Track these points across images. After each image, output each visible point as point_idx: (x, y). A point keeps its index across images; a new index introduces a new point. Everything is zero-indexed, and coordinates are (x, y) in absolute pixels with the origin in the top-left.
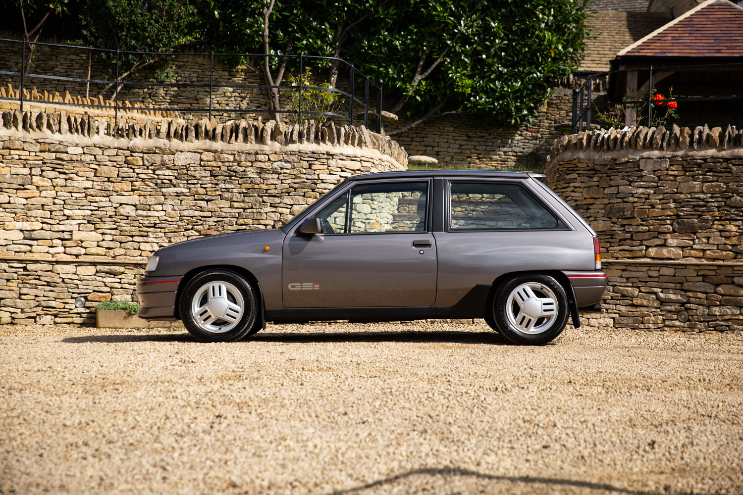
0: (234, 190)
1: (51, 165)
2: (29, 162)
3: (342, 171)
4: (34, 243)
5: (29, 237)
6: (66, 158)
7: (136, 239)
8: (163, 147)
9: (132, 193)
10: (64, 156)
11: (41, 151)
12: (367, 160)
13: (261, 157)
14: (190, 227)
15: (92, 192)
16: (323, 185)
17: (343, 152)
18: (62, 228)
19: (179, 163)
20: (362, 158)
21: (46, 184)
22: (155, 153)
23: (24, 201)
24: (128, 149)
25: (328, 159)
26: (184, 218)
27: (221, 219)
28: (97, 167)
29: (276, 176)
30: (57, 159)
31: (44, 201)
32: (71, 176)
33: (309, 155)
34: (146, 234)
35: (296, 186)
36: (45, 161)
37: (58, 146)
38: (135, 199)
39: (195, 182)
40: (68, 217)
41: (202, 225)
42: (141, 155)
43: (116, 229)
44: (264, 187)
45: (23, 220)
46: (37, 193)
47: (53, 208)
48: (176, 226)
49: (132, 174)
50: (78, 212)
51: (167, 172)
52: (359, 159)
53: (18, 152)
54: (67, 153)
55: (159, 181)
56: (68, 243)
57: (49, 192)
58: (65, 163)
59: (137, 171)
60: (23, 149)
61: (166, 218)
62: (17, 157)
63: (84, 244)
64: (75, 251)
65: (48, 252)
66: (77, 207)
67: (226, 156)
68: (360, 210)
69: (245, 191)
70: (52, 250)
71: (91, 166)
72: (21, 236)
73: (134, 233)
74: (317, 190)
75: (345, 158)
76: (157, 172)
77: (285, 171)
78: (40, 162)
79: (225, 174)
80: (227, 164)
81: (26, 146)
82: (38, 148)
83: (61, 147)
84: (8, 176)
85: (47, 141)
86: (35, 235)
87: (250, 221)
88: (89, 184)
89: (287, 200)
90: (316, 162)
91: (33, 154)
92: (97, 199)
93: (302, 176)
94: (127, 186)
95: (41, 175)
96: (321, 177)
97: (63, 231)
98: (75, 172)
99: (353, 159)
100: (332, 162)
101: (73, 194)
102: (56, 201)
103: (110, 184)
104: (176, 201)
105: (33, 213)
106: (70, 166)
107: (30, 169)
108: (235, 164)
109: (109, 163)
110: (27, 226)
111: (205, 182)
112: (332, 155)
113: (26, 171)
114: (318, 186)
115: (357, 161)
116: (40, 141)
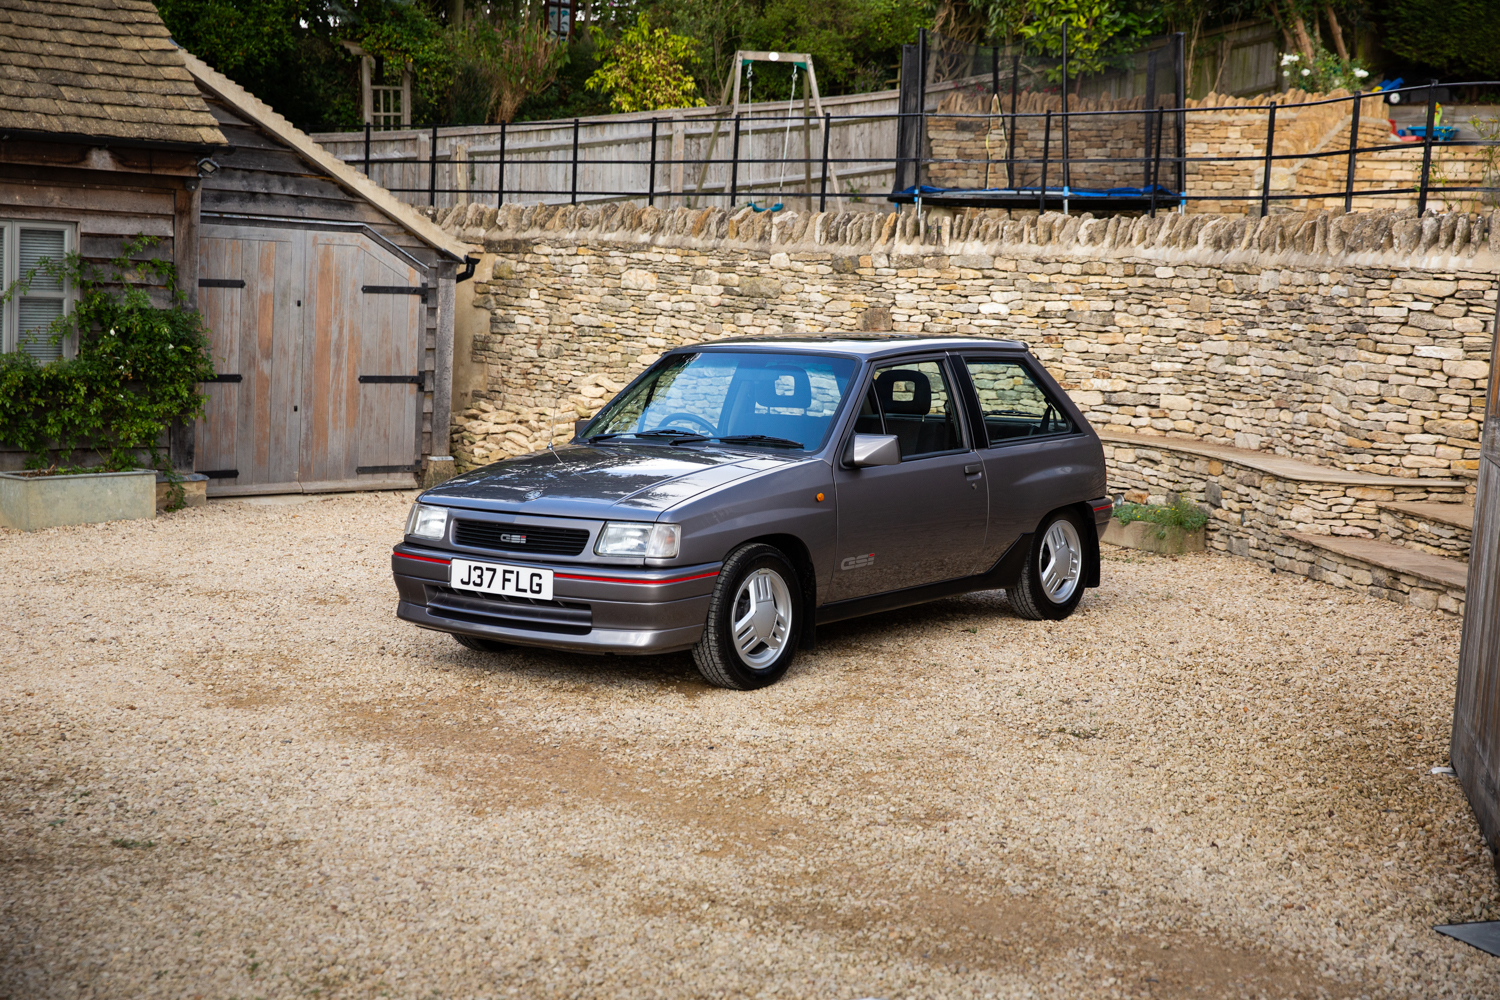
0: (1302, 334)
1: (1136, 296)
2: (1111, 292)
3: (1416, 300)
4: (1114, 409)
5: (1109, 399)
6: (1153, 285)
7: (1224, 410)
8: (1250, 263)
9: (1221, 337)
10: (1149, 281)
11: (1127, 276)
12: (1474, 276)
13: (1324, 278)
14: (1267, 393)
15: (1182, 336)
16: (1379, 327)
17: (1418, 266)
18: (1147, 389)
19: (1262, 289)
20: (1459, 275)
21: (1131, 324)
22: (1244, 273)
23: (1107, 349)
24: (1218, 268)
25: (1391, 279)
26: (1265, 379)
27: (1291, 382)
28: (1188, 296)
29: (1332, 310)
30: (1145, 286)
31: (1128, 349)
32: (1159, 311)
33: (1364, 273)
34: (1230, 402)
35: (1349, 327)
36: (1130, 290)
37: (1142, 267)
38: (1222, 346)
39: (1272, 319)
40: (1158, 374)
41: (1276, 391)
42: (1231, 276)
43: (1204, 393)
44: (1322, 329)
45: (1104, 377)
46: (1119, 337)
47: (1138, 358)
48: (1257, 392)
49: (1221, 308)
50: (1167, 366)
51: (1253, 304)
52: (1451, 277)
53: (1097, 279)
54: (1154, 276)
55: (1245, 318)
56: (1155, 412)
57: (1133, 335)
58: (1153, 292)
59: (1227, 302)
60: (1105, 274)
61: (1249, 377)
62: (1097, 286)
63: (1172, 415)
64: (1159, 424)
65: (1130, 425)
66: (1166, 358)
67: (1297, 275)
68: (1452, 373)
69: (1309, 335)
70: (1136, 422)
71: (1183, 295)
72: (1099, 399)
73: (1221, 401)
74: (1370, 335)
75: (1418, 276)
76: (1246, 304)
77: (1342, 302)
78: (1123, 292)
79: (1296, 306)
80: (1299, 290)
81: (1109, 269)
82: (1120, 271)
83: (1148, 268)
84: (1087, 313)
85: (1130, 260)
86: (1115, 398)
87: (1308, 387)
88: (1179, 323)
89: (1341, 354)
90: (1372, 286)
91: (1117, 280)
92: (1187, 346)
93: (1357, 310)
94: (1215, 327)
95: (1126, 311)
96: (1378, 311)
97: (1151, 394)
98: (1163, 304)
99: (1438, 276)
100: (1397, 285)
101: (1163, 339)
102: (1143, 349)
103: (1202, 322)
104: (1259, 351)
105: (1114, 367)
106: (1158, 297)
107: (1114, 301)
108: (1304, 289)
109: (1200, 291)
110: (1106, 385)
111: (1281, 320)
112: (1397, 271)
113: (1108, 306)
114: (1372, 328)
115: (1444, 280)
116: (1125, 260)
